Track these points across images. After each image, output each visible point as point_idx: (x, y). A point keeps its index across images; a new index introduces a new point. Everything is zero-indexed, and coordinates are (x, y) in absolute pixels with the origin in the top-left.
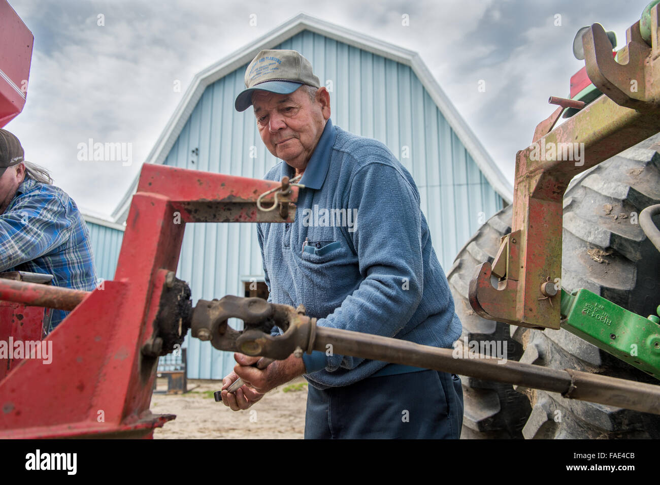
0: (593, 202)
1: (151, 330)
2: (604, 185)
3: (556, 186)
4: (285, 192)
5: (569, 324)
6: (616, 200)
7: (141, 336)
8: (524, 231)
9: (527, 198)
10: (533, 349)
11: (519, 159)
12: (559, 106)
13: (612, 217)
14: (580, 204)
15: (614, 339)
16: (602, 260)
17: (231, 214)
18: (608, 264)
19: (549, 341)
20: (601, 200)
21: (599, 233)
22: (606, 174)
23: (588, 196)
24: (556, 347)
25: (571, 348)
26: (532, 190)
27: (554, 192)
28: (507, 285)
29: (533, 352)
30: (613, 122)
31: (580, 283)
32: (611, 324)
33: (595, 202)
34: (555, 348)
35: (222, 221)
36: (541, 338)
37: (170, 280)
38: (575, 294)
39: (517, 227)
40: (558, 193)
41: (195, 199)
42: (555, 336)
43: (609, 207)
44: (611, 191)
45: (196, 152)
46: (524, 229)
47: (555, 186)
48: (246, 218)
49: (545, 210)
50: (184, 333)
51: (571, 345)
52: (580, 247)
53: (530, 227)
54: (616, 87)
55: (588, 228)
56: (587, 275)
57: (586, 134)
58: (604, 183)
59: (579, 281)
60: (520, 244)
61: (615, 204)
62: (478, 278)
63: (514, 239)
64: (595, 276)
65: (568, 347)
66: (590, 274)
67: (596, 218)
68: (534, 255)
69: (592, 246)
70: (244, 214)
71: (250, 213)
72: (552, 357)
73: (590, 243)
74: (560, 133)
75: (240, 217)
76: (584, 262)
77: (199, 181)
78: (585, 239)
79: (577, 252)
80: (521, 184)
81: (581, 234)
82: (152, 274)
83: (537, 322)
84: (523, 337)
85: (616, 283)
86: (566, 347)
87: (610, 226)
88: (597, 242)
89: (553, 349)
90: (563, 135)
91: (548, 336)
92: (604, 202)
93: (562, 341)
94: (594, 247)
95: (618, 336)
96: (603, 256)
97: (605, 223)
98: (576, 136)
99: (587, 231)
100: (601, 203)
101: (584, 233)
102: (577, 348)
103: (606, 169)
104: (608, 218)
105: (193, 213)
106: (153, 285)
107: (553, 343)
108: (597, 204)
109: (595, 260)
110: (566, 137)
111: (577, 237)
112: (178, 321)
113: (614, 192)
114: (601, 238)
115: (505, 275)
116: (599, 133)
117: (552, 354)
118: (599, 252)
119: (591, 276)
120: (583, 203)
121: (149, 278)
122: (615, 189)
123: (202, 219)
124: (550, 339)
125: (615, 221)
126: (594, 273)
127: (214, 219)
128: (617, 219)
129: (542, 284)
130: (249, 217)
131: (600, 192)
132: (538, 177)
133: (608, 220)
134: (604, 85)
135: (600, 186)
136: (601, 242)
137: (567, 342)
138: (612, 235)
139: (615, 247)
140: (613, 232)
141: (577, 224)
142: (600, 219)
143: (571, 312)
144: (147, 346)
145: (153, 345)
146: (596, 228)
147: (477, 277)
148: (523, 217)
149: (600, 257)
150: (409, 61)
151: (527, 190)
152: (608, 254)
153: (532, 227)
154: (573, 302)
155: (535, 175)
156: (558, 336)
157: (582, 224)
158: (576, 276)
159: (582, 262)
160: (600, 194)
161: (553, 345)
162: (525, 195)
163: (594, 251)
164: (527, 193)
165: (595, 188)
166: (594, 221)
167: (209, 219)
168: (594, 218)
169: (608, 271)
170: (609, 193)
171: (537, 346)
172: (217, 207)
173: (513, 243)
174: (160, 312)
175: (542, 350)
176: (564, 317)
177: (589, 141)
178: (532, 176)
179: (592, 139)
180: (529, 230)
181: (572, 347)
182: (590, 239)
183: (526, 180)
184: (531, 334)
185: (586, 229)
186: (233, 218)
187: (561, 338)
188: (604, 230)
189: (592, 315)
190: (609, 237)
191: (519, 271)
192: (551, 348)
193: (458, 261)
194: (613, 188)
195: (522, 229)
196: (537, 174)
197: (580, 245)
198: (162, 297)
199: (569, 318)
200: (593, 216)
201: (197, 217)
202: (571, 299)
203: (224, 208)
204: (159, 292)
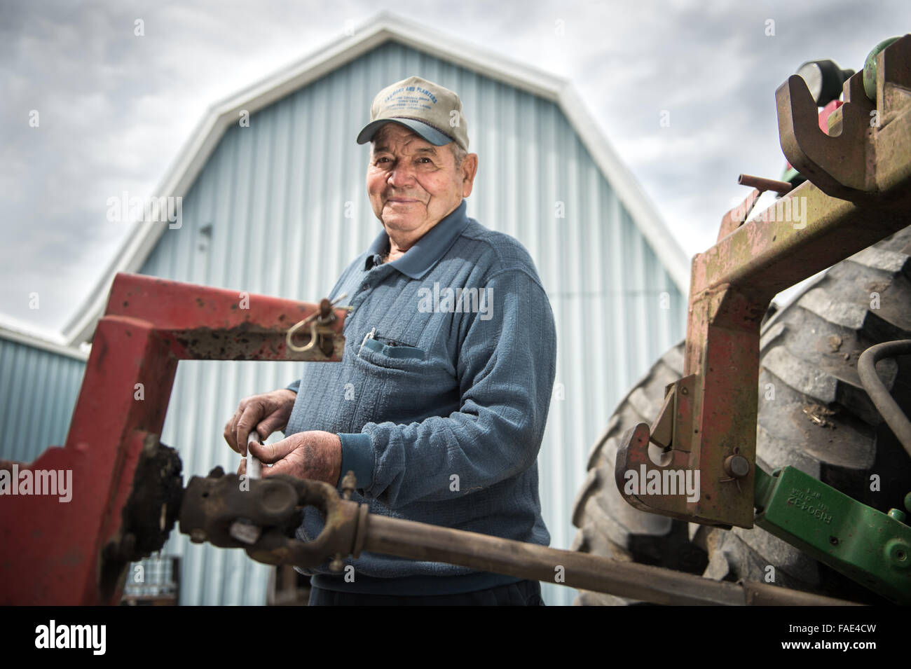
0: (813, 331)
1: (119, 521)
2: (830, 306)
3: (750, 309)
4: (326, 320)
5: (767, 521)
6: (847, 330)
7: (104, 529)
8: (700, 377)
9: (706, 327)
10: (721, 558)
11: (696, 267)
12: (754, 189)
13: (841, 356)
14: (795, 335)
15: (835, 545)
16: (824, 422)
17: (247, 347)
18: (835, 428)
19: (745, 548)
20: (825, 328)
21: (820, 380)
22: (836, 289)
23: (807, 321)
24: (756, 557)
25: (776, 558)
26: (713, 315)
27: (746, 318)
28: (673, 460)
29: (721, 564)
30: (824, 218)
31: (790, 457)
32: (831, 521)
33: (817, 332)
34: (753, 558)
35: (233, 357)
36: (734, 542)
37: (150, 446)
38: (777, 475)
39: (692, 369)
40: (753, 320)
41: (192, 327)
42: (754, 540)
43: (837, 339)
44: (841, 316)
45: (208, 231)
46: (701, 374)
47: (747, 308)
48: (269, 355)
49: (733, 344)
50: (170, 527)
51: (777, 553)
52: (793, 402)
53: (709, 370)
54: (821, 169)
55: (805, 372)
56: (802, 444)
57: (787, 233)
58: (832, 304)
59: (789, 454)
60: (693, 396)
61: (846, 335)
62: (628, 448)
63: (685, 388)
64: (814, 446)
65: (772, 556)
66: (806, 443)
67: (816, 357)
68: (714, 413)
69: (810, 401)
70: (267, 349)
71: (276, 347)
72: (750, 573)
73: (808, 396)
74: (753, 230)
75: (261, 352)
76: (798, 424)
77: (199, 300)
78: (800, 388)
79: (789, 409)
80: (698, 304)
81: (793, 381)
82: (123, 438)
83: (718, 516)
84: (708, 540)
85: (846, 459)
86: (769, 556)
87: (838, 369)
88: (817, 393)
89: (751, 561)
90: (756, 233)
91: (742, 538)
92: (830, 332)
93: (763, 547)
94: (813, 402)
95: (842, 541)
96: (826, 416)
97: (830, 365)
98: (773, 237)
99: (804, 376)
100: (826, 333)
101: (798, 379)
102: (786, 559)
103: (837, 280)
104: (835, 358)
105: (190, 346)
106: (124, 455)
107: (751, 550)
108: (821, 334)
109: (814, 421)
110: (760, 236)
111: (788, 386)
112: (159, 509)
113: (845, 317)
114: (823, 388)
115: (671, 444)
116: (805, 233)
117: (749, 568)
118: (820, 409)
119: (808, 446)
120: (800, 333)
121: (118, 443)
122: (845, 313)
123: (203, 355)
124: (746, 544)
125: (844, 362)
126: (812, 442)
127: (222, 355)
128: (848, 359)
129: (725, 457)
130: (274, 351)
131: (824, 316)
132: (721, 295)
133: (835, 361)
134: (805, 166)
135: (825, 308)
136: (823, 394)
137: (772, 548)
138: (840, 384)
139: (843, 403)
140: (842, 379)
141: (789, 366)
142: (823, 359)
143: (771, 501)
144: (111, 546)
145: (122, 543)
146: (816, 372)
147: (627, 446)
148: (699, 354)
149: (822, 417)
150: (555, 94)
151: (705, 314)
152: (832, 413)
153: (711, 370)
154: (774, 486)
155: (717, 292)
156: (758, 539)
157: (796, 366)
158: (786, 446)
159: (794, 424)
160: (824, 321)
161: (750, 553)
162: (703, 322)
163: (813, 408)
164: (705, 319)
165: (819, 310)
166: (814, 361)
167: (214, 355)
168: (814, 358)
169: (834, 440)
170: (837, 318)
171: (727, 555)
172: (226, 338)
173: (683, 393)
174: (133, 495)
175: (735, 560)
176: (761, 510)
177: (791, 244)
178: (713, 293)
179: (795, 242)
180: (707, 374)
181: (778, 556)
182: (808, 389)
183: (705, 298)
184: (719, 536)
185: (802, 374)
186: (249, 353)
187: (762, 543)
188: (827, 375)
189: (803, 507)
190: (835, 386)
191: (691, 437)
192: (748, 557)
193: (616, 419)
194: (843, 312)
195: (697, 373)
196: (721, 291)
197: (792, 398)
198: (138, 472)
199: (767, 511)
200: (813, 354)
201: (196, 351)
202: (772, 482)
203: (238, 338)
204: (133, 465)
